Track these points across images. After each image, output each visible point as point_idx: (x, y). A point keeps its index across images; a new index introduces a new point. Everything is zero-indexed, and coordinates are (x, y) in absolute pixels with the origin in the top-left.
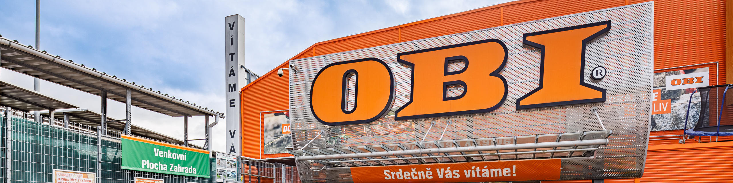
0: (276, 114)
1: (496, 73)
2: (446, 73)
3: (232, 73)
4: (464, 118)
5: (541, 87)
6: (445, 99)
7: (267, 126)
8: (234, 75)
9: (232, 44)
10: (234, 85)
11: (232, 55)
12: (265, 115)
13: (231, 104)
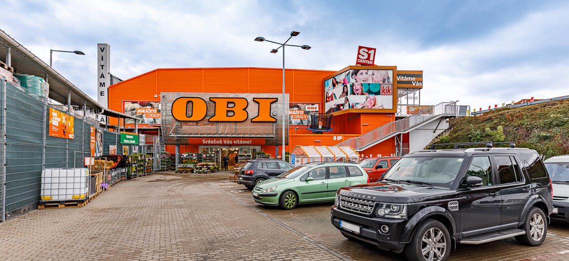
0: (133, 103)
1: (244, 109)
2: (228, 107)
3: (102, 76)
4: (234, 123)
5: (258, 116)
6: (227, 116)
7: (127, 108)
8: (104, 78)
9: (102, 60)
10: (104, 83)
11: (102, 66)
12: (125, 103)
13: (102, 93)
